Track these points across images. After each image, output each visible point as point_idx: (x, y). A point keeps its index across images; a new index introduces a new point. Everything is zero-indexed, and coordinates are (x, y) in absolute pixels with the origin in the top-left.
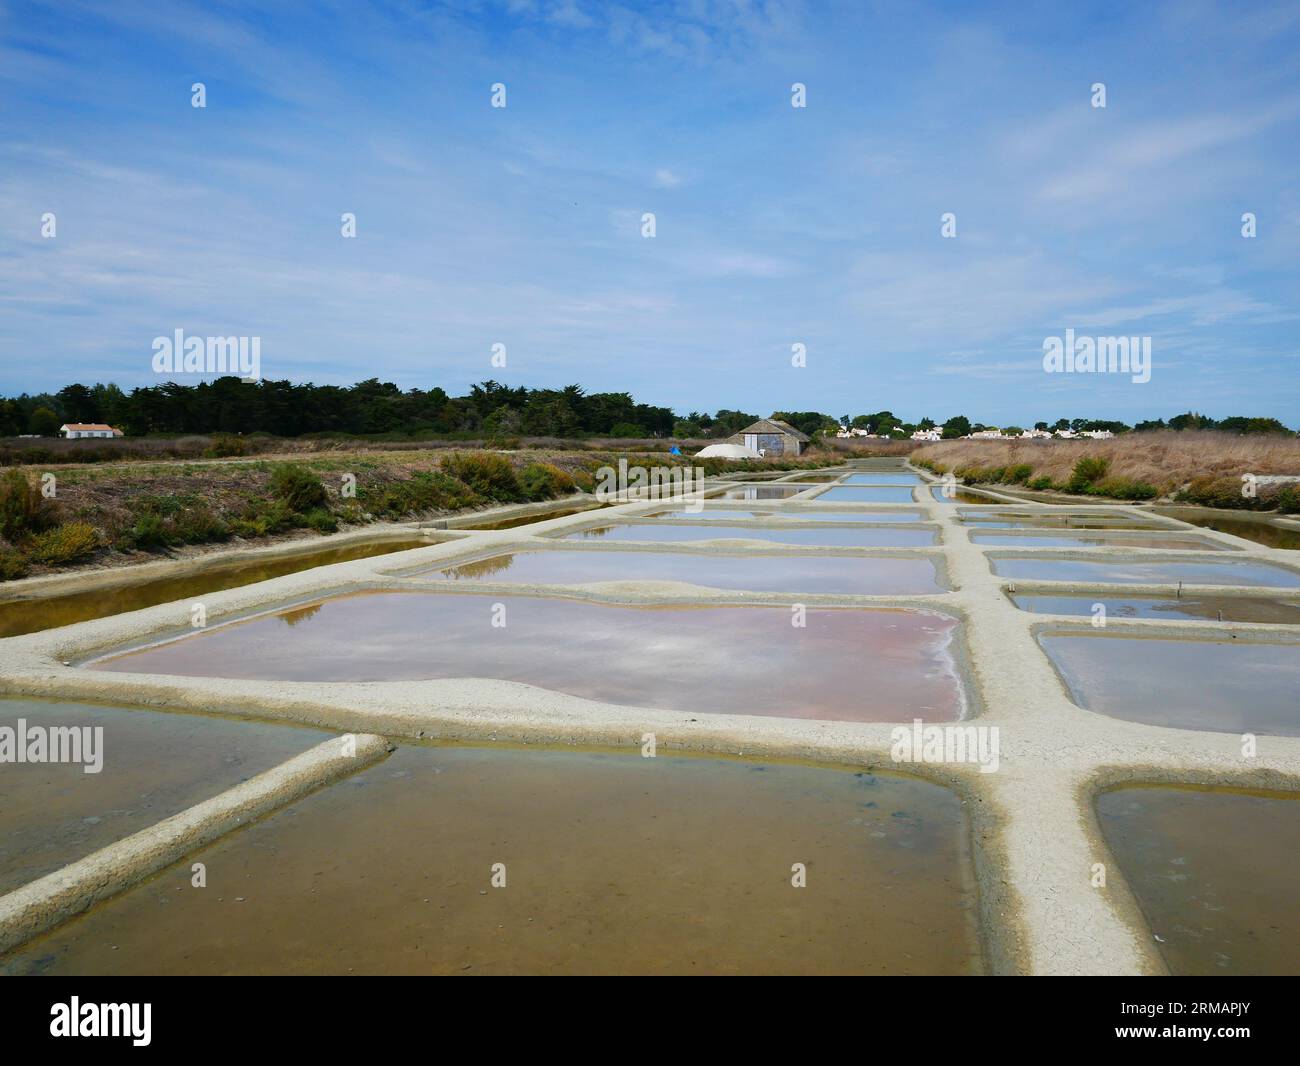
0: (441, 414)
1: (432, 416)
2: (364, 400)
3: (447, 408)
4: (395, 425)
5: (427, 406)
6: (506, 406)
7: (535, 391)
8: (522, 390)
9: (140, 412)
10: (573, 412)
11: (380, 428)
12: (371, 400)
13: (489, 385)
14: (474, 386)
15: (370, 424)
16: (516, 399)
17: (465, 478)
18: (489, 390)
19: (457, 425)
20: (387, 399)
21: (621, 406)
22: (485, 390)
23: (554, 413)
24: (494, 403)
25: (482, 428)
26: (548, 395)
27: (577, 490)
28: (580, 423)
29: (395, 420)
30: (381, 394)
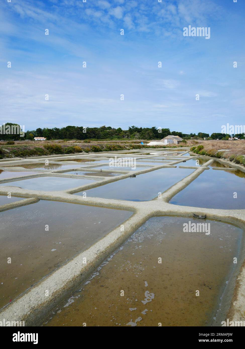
0: (120, 134)
1: (118, 135)
2: (102, 131)
3: (122, 132)
4: (109, 137)
5: (116, 132)
6: (137, 132)
7: (144, 128)
8: (141, 128)
9: (49, 134)
10: (153, 133)
11: (105, 138)
12: (103, 131)
13: (133, 127)
14: (129, 127)
15: (103, 137)
16: (139, 130)
17: (48, 149)
18: (133, 128)
19: (124, 137)
20: (107, 130)
21: (166, 132)
22: (132, 128)
23: (148, 134)
24: (134, 131)
25: (130, 137)
26: (148, 129)
27: (83, 152)
28: (156, 136)
29: (108, 136)
30: (106, 129)
